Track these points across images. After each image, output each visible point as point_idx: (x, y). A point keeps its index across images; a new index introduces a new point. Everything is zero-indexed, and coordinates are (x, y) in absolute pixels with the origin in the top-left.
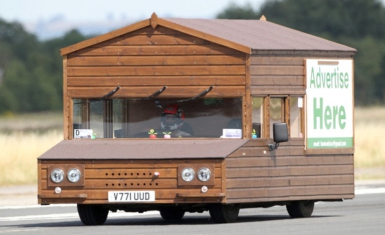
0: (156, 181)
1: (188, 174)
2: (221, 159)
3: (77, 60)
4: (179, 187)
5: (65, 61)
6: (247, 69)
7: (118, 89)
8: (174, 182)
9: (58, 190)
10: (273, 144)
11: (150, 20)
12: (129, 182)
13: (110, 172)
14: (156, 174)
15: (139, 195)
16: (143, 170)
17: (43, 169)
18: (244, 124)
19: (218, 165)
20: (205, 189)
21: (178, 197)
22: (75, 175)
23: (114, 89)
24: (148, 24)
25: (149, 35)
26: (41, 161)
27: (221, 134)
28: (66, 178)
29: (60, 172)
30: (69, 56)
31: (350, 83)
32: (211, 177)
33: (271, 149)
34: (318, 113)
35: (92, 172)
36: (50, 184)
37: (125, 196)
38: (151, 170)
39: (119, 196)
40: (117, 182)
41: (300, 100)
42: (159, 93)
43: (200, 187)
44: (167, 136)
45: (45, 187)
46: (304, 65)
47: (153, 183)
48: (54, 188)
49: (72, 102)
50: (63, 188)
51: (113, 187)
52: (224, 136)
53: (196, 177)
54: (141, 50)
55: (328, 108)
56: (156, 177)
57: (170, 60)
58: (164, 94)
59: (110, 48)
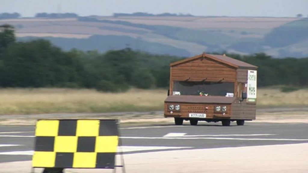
0: (207, 110)
1: (218, 109)
2: (230, 104)
3: (176, 68)
4: (214, 113)
5: (171, 68)
6: (236, 73)
7: (190, 78)
8: (213, 111)
9: (172, 112)
10: (242, 99)
11: (203, 55)
12: (197, 110)
13: (190, 107)
14: (207, 108)
15: (200, 115)
16: (202, 106)
17: (166, 105)
18: (235, 92)
19: (229, 105)
20: (224, 114)
21: (214, 116)
22: (178, 107)
23: (188, 78)
24: (201, 56)
25: (202, 60)
26: (166, 102)
27: (226, 95)
28: (175, 108)
29: (172, 106)
30: (173, 66)
31: (256, 79)
32: (227, 110)
33: (241, 101)
34: (250, 89)
35: (183, 107)
36: (169, 110)
37: (195, 115)
38: (205, 107)
39: (193, 116)
40: (192, 110)
41: (246, 85)
42: (205, 80)
43: (222, 113)
44: (206, 95)
45: (167, 111)
46: (247, 72)
47: (205, 111)
48: (170, 112)
49: (173, 82)
50: (173, 112)
51: (191, 112)
52: (227, 96)
53: (221, 110)
54: (198, 65)
55: (252, 88)
56: (207, 109)
57: (209, 69)
58: (206, 81)
59: (188, 64)
